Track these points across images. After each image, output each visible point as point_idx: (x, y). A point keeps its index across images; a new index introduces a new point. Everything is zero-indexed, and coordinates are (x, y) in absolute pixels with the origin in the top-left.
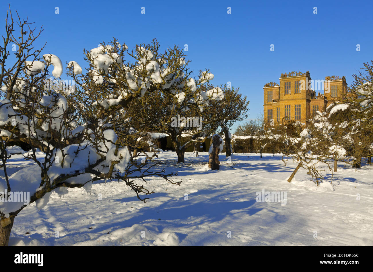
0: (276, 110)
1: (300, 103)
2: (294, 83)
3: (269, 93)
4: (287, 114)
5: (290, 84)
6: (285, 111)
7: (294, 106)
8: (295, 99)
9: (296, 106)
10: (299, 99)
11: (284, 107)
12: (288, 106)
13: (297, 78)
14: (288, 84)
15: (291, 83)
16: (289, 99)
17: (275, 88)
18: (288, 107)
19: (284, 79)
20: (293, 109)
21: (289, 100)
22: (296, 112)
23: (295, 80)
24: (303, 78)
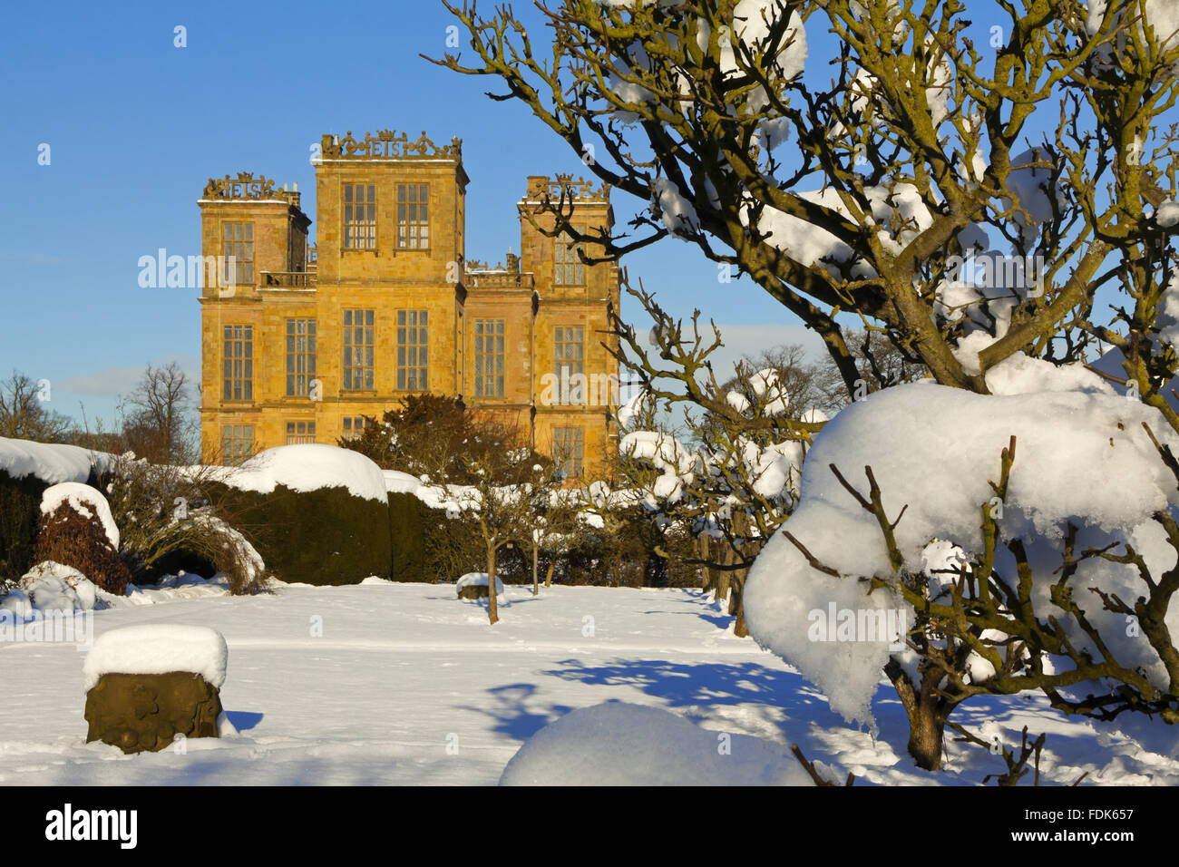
0: (284, 329)
1: (424, 303)
2: (394, 196)
3: (230, 231)
4: (354, 359)
5: (372, 196)
6: (347, 340)
7: (394, 315)
8: (400, 281)
9: (402, 314)
10: (418, 282)
11: (341, 318)
12: (359, 314)
13: (408, 170)
14: (360, 197)
15: (379, 190)
16: (365, 275)
17: (269, 211)
18: (360, 321)
19: (342, 165)
20: (386, 331)
21: (366, 282)
22: (402, 351)
23: (401, 180)
24: (439, 171)
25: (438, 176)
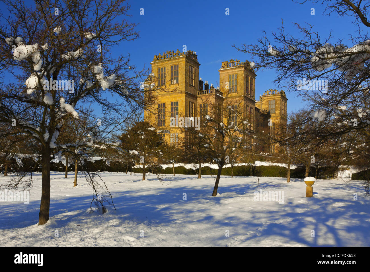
1: (177, 99)
5: (165, 70)
6: (159, 113)
7: (170, 104)
11: (157, 106)
12: (161, 105)
13: (174, 61)
14: (162, 71)
19: (157, 63)
20: (168, 109)
21: (163, 95)
22: (172, 114)
23: (172, 64)
24: (181, 60)
25: (181, 61)
